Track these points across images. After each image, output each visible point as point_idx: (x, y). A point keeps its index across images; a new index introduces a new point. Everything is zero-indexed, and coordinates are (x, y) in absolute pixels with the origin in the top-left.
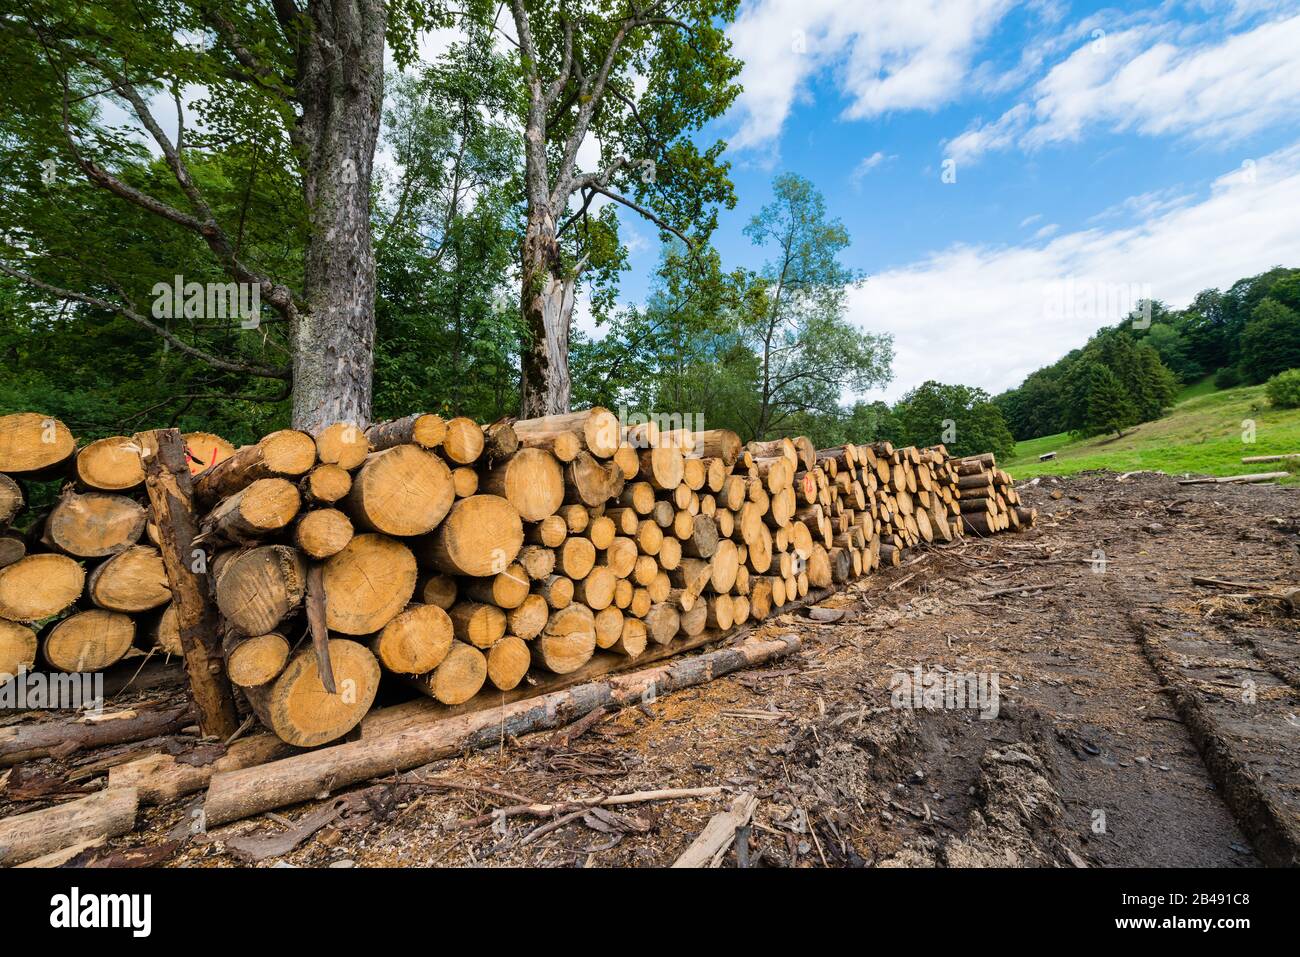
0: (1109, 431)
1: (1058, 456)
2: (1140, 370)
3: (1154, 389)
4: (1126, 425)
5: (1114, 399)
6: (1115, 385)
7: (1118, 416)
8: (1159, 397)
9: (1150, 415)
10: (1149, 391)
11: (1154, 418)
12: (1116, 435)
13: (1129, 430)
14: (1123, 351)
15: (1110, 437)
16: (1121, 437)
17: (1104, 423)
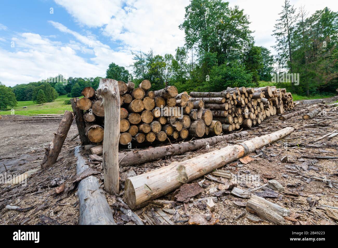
0: (40, 103)
1: (28, 107)
2: (50, 92)
3: (52, 96)
4: (43, 103)
5: (42, 97)
6: (43, 94)
7: (42, 101)
8: (53, 98)
9: (50, 101)
10: (51, 96)
11: (50, 102)
12: (41, 104)
13: (45, 104)
14: (48, 87)
15: (40, 105)
16: (42, 105)
17: (39, 102)
